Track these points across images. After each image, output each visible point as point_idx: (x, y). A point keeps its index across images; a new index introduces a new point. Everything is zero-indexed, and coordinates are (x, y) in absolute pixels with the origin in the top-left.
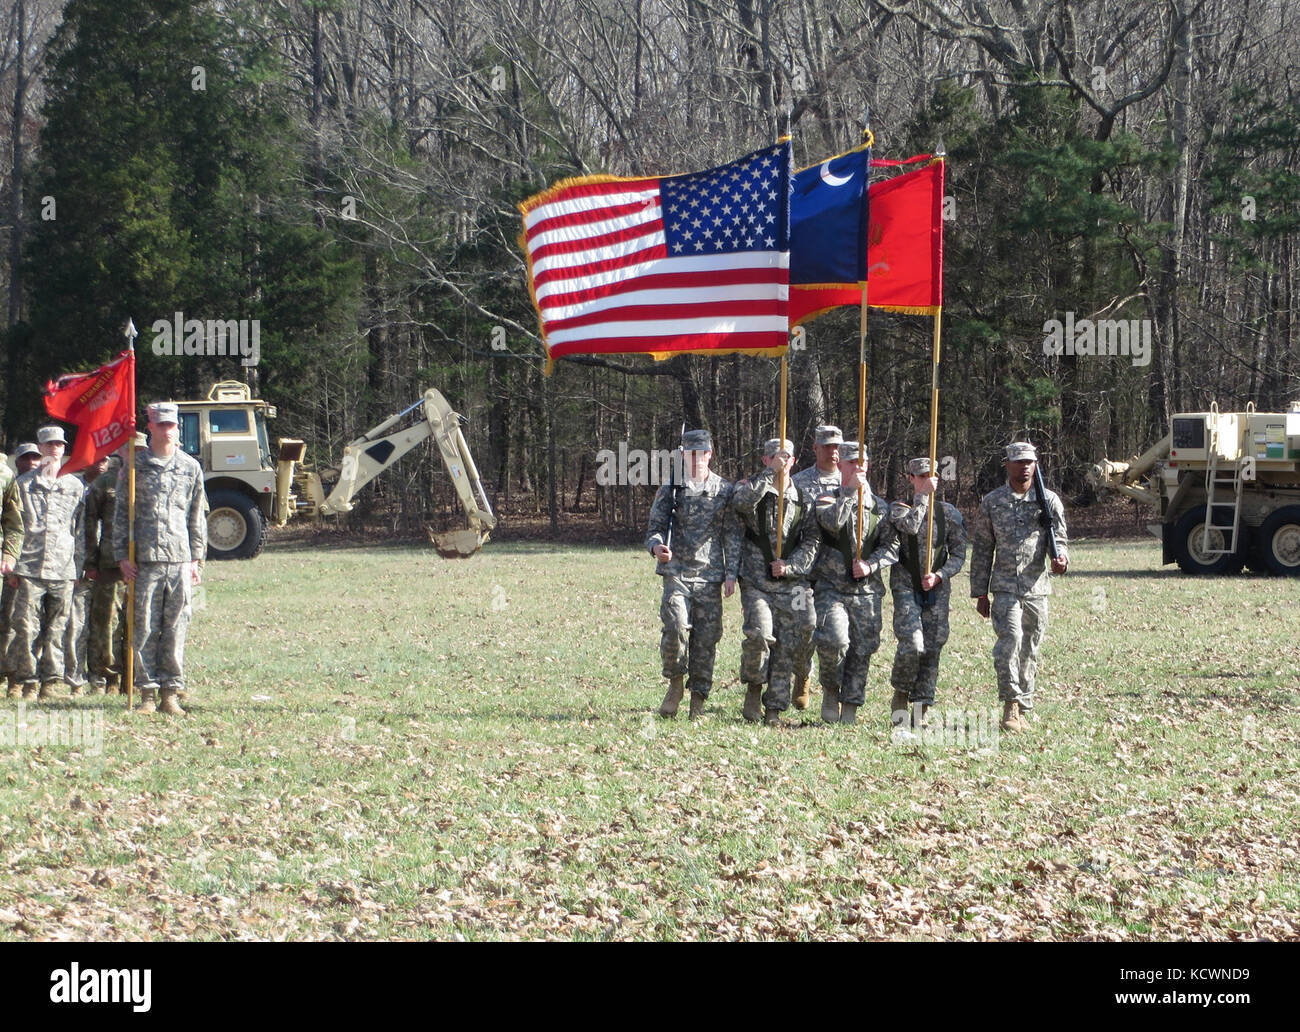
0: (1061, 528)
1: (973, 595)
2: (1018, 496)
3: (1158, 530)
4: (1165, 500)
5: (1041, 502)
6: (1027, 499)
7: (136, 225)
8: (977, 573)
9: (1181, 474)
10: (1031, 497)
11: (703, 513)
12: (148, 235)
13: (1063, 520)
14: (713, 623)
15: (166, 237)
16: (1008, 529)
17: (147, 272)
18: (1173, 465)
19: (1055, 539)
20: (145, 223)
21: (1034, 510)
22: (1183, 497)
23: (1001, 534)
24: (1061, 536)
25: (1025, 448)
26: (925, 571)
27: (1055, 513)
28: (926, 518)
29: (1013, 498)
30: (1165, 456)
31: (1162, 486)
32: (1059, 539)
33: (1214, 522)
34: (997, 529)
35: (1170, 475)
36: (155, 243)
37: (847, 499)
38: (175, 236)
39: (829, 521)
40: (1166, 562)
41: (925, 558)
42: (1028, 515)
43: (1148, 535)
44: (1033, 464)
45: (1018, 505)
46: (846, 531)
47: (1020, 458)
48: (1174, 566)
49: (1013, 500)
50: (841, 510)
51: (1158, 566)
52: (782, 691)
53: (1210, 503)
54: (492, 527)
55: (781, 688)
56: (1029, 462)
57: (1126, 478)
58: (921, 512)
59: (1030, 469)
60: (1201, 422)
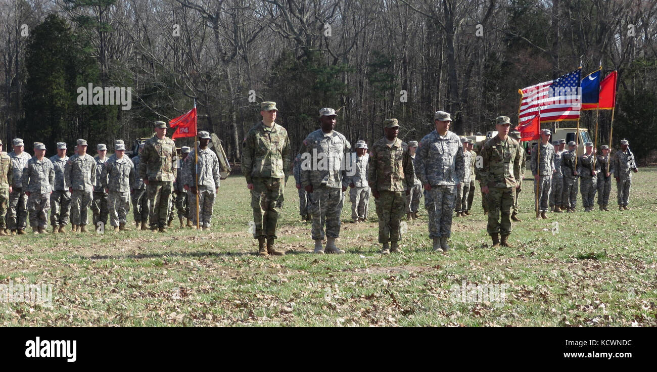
7: (55, 92)
12: (59, 94)
15: (64, 95)
17: (59, 104)
20: (57, 91)
36: (61, 96)
38: (66, 95)
54: (230, 171)
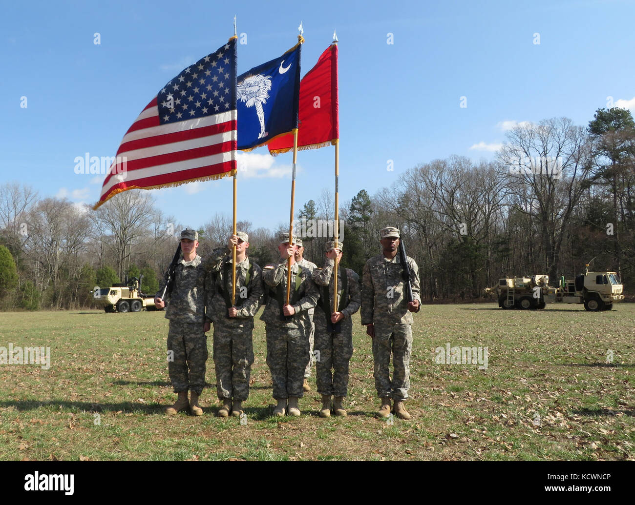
0: (416, 281)
1: (363, 323)
2: (389, 260)
3: (497, 301)
4: (498, 295)
5: (403, 264)
6: (393, 262)
8: (364, 309)
9: (502, 290)
10: (397, 261)
11: (190, 279)
13: (418, 276)
14: (200, 350)
16: (381, 280)
18: (500, 288)
19: (411, 289)
21: (399, 269)
22: (502, 295)
23: (377, 283)
24: (417, 287)
25: (392, 230)
26: (333, 311)
27: (413, 271)
28: (333, 275)
29: (385, 261)
30: (498, 287)
31: (498, 293)
32: (414, 288)
33: (509, 299)
34: (375, 281)
35: (499, 290)
37: (280, 265)
39: (269, 279)
40: (499, 307)
41: (333, 302)
42: (395, 272)
43: (496, 302)
44: (397, 240)
45: (388, 265)
46: (281, 286)
47: (389, 235)
48: (501, 308)
49: (385, 263)
50: (276, 272)
51: (498, 307)
52: (243, 390)
53: (508, 296)
55: (243, 388)
56: (395, 238)
57: (490, 291)
58: (330, 270)
59: (396, 243)
60: (506, 280)
